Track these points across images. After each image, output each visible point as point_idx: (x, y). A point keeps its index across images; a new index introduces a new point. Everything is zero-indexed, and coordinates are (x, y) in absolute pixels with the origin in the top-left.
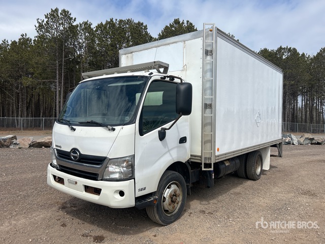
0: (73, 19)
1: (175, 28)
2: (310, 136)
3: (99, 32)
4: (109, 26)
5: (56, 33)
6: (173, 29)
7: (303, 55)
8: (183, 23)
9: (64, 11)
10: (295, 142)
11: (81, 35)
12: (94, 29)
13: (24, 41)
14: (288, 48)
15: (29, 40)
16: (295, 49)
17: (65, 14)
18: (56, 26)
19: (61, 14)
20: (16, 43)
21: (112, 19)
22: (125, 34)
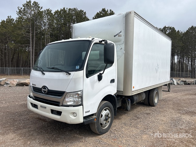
0: (41, 7)
1: (103, 14)
2: (184, 79)
3: (56, 16)
4: (63, 12)
5: (29, 16)
6: (102, 14)
7: (178, 31)
8: (107, 11)
9: (35, 2)
10: (175, 83)
11: (45, 17)
12: (53, 14)
13: (10, 20)
14: (170, 27)
15: (12, 20)
16: (174, 28)
17: (36, 4)
18: (30, 11)
19: (33, 4)
20: (5, 21)
21: (65, 8)
22: (73, 17)
